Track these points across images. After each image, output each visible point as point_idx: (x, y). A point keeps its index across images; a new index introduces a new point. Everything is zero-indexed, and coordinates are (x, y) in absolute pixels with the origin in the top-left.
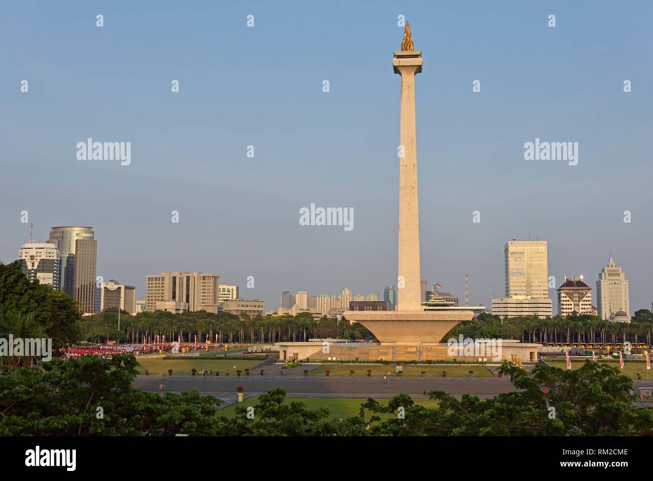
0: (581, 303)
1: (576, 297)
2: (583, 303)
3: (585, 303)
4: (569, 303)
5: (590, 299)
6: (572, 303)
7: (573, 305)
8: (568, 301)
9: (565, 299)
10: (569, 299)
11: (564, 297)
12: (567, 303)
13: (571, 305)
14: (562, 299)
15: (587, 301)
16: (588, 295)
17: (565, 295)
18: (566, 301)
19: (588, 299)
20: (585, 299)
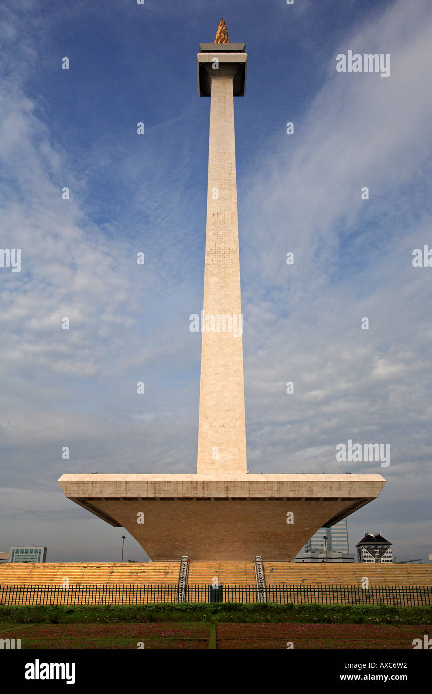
0: (382, 559)
1: (376, 552)
2: (384, 559)
3: (387, 559)
4: (371, 559)
5: (391, 555)
6: (374, 559)
7: (374, 561)
8: (370, 557)
9: (366, 554)
10: (370, 555)
11: (365, 552)
12: (369, 559)
13: (373, 561)
14: (364, 554)
15: (388, 557)
16: (388, 550)
17: (366, 550)
18: (367, 557)
19: (388, 555)
20: (385, 554)
